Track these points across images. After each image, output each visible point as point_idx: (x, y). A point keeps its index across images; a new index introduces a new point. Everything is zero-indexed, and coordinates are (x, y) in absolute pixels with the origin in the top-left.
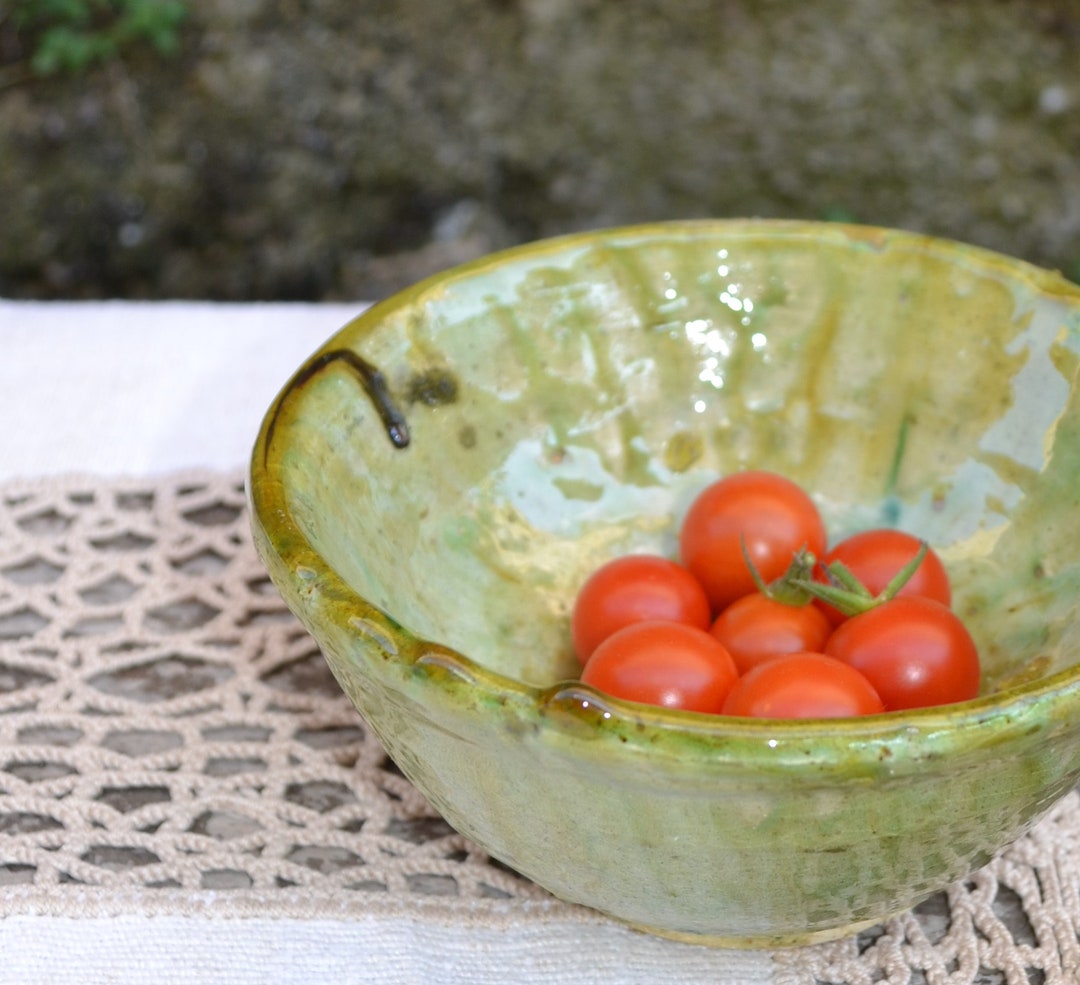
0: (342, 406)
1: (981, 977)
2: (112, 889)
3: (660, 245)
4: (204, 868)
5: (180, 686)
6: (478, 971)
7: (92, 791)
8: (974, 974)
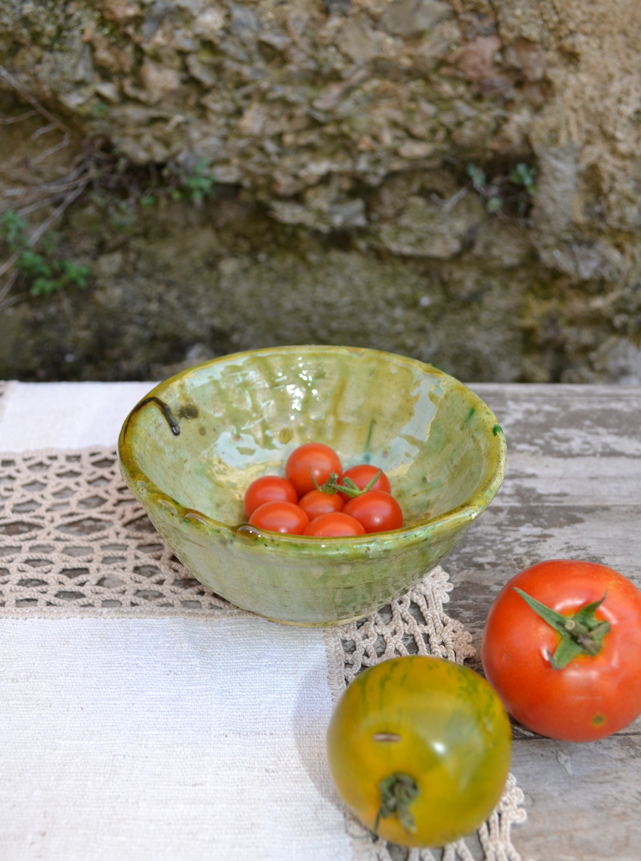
0: (153, 419)
1: (404, 637)
2: (67, 608)
3: (276, 355)
4: (102, 599)
5: (92, 529)
6: (210, 637)
7: (59, 570)
8: (402, 636)
